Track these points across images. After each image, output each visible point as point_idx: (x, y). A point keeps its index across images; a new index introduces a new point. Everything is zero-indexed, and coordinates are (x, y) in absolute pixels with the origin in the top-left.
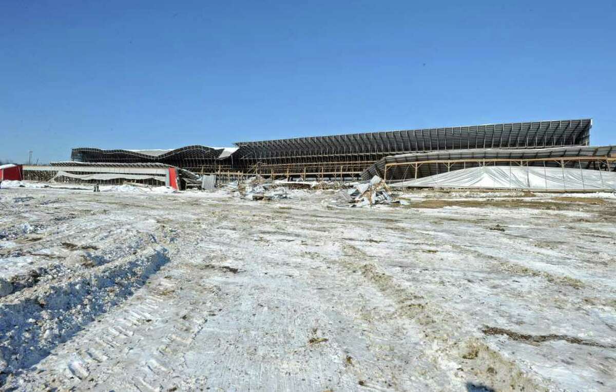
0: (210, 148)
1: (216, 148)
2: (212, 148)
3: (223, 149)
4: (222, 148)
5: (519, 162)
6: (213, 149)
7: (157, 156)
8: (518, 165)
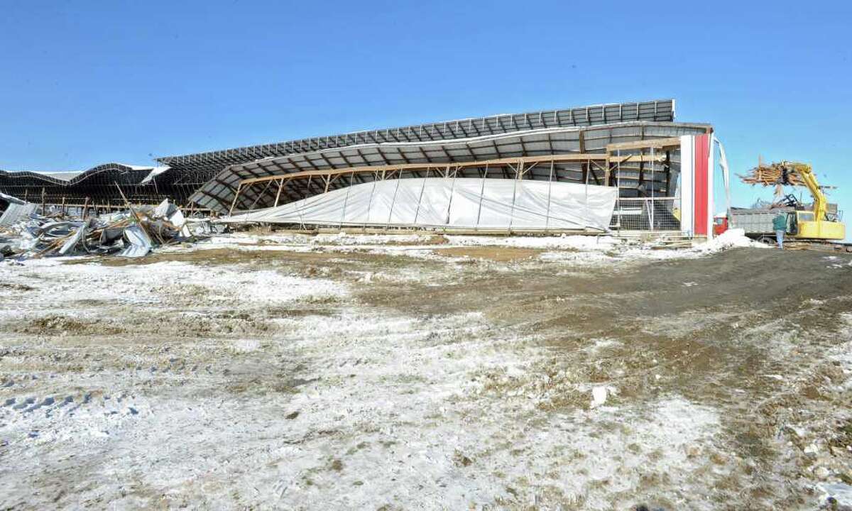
0: (128, 168)
1: (135, 168)
2: (129, 166)
3: (151, 170)
4: (150, 168)
5: (443, 169)
6: (130, 169)
7: (68, 180)
8: (442, 177)
